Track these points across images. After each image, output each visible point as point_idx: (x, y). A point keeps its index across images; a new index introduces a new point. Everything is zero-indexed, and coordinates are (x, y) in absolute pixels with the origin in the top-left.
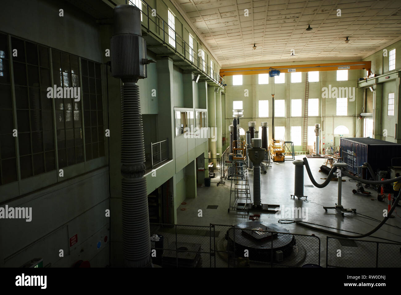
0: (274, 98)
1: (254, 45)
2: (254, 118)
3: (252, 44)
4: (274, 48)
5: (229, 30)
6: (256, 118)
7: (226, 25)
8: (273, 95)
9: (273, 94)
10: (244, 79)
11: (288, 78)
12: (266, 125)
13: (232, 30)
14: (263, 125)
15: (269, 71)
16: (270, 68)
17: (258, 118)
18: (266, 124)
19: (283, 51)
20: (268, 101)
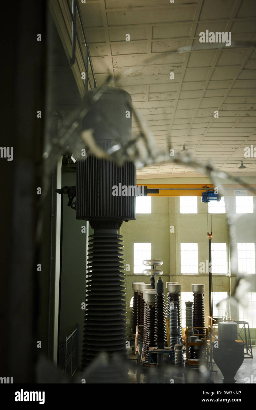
0: (212, 240)
1: (184, 148)
2: (173, 275)
3: (180, 145)
4: (214, 153)
5: (152, 120)
6: (176, 276)
7: (151, 113)
8: (210, 235)
9: (210, 233)
10: (154, 203)
11: (231, 206)
12: (202, 290)
13: (157, 121)
14: (196, 290)
15: (203, 191)
16: (204, 187)
17: (180, 275)
18: (201, 287)
19: (226, 159)
20: (197, 244)
